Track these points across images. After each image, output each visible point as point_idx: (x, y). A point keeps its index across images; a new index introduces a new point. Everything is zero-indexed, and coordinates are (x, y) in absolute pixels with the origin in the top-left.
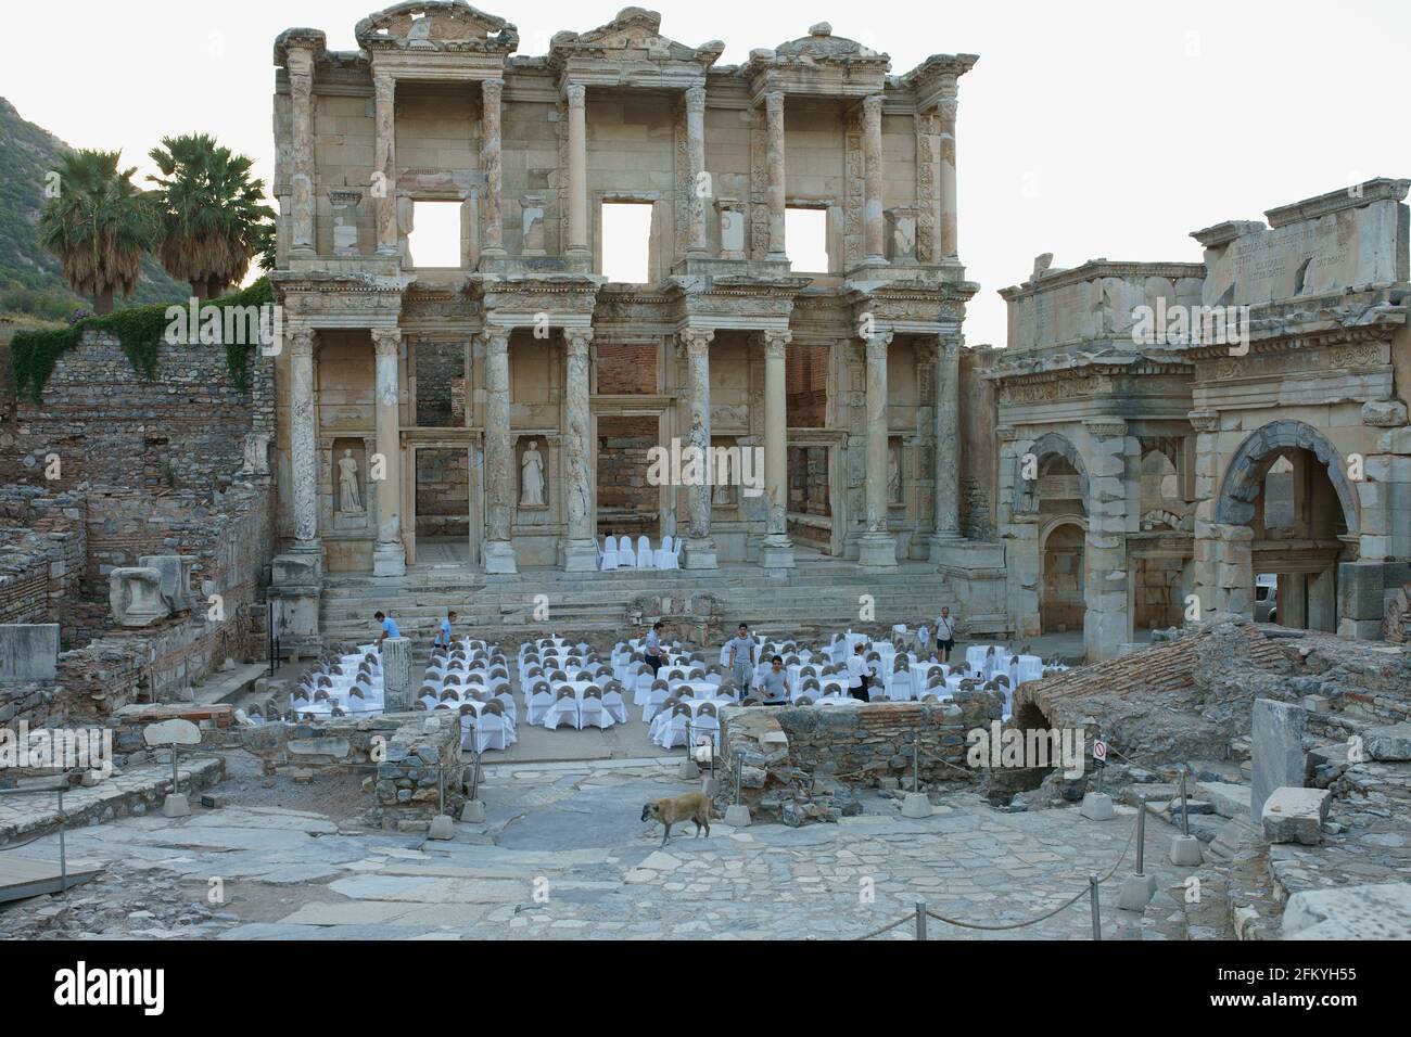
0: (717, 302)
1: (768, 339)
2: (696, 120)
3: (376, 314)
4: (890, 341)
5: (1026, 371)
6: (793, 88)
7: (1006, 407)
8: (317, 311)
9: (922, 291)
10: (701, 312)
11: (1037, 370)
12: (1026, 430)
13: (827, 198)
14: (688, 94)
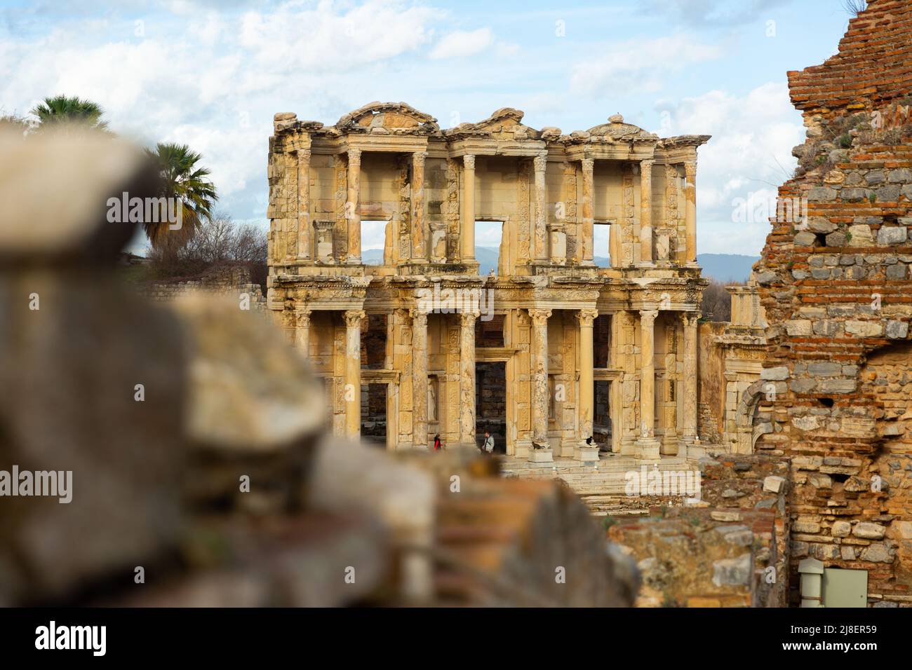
0: (554, 292)
1: (583, 315)
2: (540, 177)
3: (351, 301)
4: (656, 316)
5: (748, 342)
6: (599, 156)
7: (731, 360)
8: (315, 300)
9: (676, 285)
10: (545, 299)
11: (756, 343)
12: (745, 376)
13: (612, 219)
14: (536, 160)
